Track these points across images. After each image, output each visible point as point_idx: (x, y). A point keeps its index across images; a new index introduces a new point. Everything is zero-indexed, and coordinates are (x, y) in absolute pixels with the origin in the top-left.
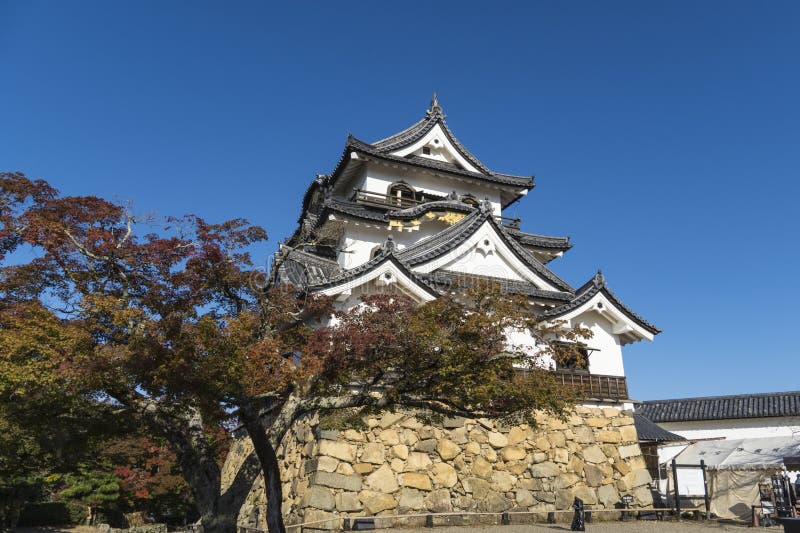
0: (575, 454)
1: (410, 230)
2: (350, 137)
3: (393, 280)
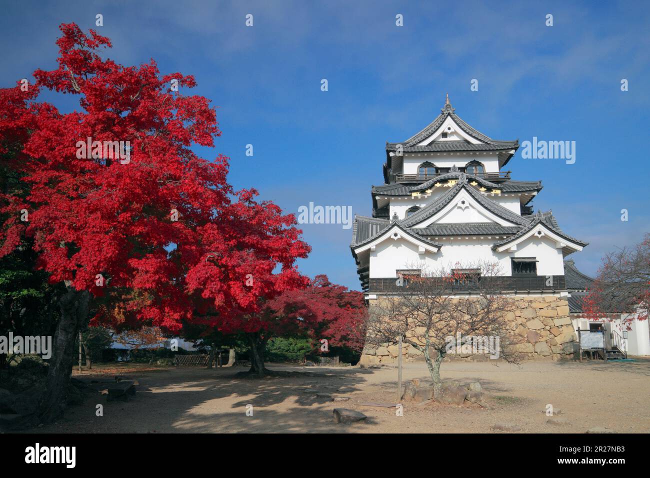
0: (521, 324)
1: (426, 196)
2: (387, 144)
3: (399, 237)
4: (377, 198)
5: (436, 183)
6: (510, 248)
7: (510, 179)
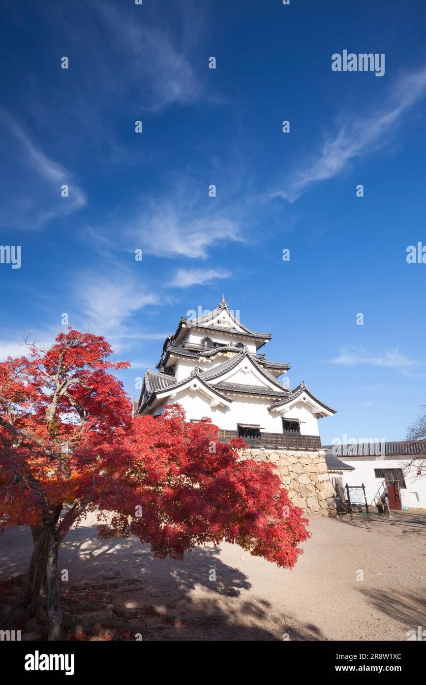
0: (294, 479)
1: (210, 361)
2: (182, 317)
3: (197, 388)
4: (171, 356)
5: (218, 352)
6: (284, 409)
7: (265, 359)
